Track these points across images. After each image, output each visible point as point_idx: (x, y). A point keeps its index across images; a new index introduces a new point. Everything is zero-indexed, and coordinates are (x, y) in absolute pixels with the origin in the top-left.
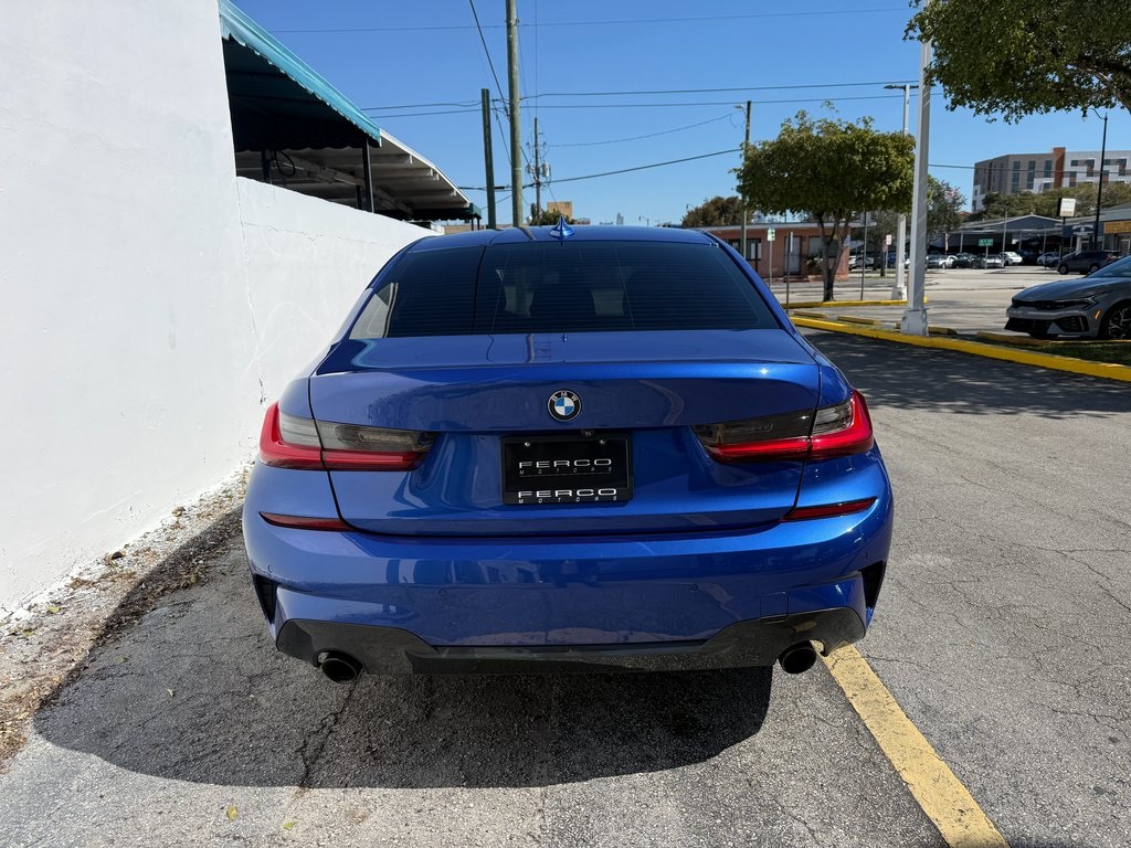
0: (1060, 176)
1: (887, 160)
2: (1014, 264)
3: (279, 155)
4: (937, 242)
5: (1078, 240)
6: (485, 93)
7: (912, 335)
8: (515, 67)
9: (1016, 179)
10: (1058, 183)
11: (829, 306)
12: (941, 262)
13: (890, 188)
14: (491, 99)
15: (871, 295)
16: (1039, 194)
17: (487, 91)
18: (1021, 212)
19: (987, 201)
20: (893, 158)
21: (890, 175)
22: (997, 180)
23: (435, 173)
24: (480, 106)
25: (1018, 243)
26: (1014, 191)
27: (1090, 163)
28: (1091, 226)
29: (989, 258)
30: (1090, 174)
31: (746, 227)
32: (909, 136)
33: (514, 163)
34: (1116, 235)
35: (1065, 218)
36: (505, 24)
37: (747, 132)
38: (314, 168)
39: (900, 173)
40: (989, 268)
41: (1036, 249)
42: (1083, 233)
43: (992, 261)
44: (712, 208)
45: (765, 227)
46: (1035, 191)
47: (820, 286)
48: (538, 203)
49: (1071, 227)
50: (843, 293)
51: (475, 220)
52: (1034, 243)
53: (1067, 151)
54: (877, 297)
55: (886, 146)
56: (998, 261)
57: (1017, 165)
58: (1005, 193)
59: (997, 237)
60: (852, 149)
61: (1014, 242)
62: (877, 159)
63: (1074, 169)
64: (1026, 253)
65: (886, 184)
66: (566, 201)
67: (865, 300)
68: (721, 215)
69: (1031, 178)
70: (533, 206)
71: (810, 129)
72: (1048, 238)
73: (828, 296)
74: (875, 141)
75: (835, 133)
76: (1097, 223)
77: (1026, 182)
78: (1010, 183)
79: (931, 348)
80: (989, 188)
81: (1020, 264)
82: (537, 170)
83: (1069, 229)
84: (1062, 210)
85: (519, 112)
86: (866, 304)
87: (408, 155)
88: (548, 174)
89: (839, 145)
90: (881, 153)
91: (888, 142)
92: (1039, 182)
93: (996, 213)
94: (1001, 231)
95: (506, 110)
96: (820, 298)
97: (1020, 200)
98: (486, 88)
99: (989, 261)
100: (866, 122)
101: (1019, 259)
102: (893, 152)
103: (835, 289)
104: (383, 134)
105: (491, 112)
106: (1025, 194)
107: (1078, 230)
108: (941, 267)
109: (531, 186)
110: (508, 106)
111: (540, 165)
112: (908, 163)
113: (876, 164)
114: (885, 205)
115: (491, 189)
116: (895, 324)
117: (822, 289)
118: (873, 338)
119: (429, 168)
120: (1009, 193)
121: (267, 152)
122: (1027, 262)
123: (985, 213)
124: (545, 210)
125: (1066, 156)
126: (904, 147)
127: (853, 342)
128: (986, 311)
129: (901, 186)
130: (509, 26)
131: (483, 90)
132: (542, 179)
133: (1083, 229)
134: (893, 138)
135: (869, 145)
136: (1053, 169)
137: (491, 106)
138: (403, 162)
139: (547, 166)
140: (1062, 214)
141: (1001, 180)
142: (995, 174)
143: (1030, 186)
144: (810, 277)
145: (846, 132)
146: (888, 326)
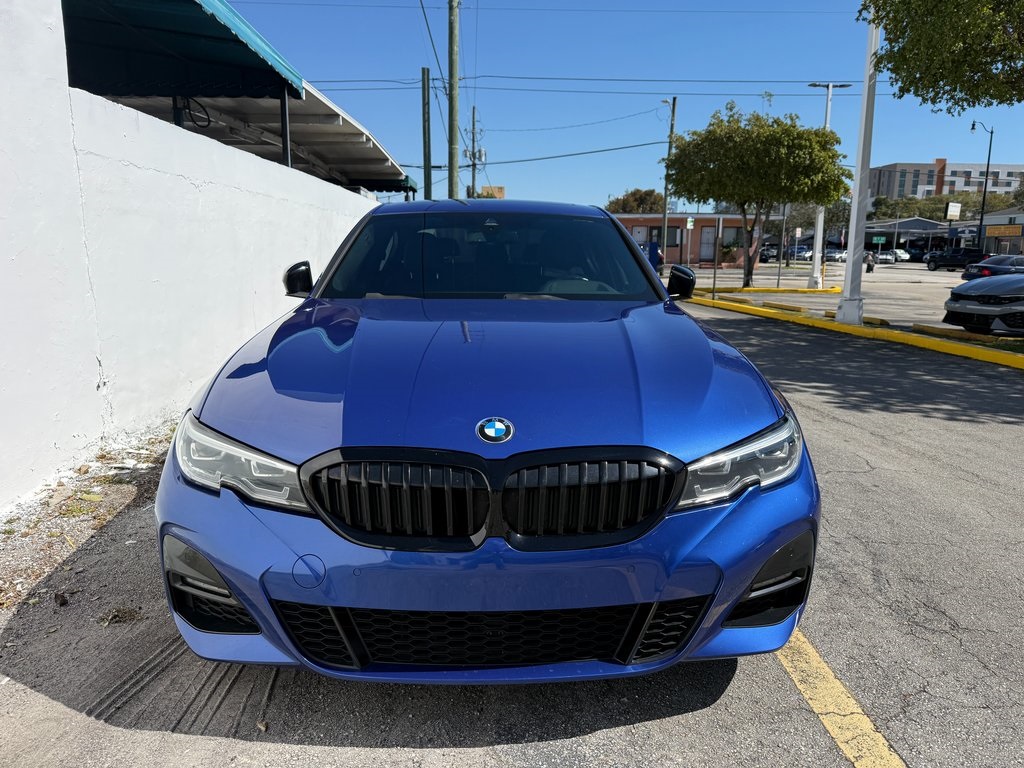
0: (941, 183)
1: (810, 154)
2: (903, 261)
3: (193, 105)
4: (834, 239)
5: (963, 241)
6: (425, 72)
7: (849, 324)
8: (456, 48)
9: (902, 185)
10: (939, 190)
11: (749, 292)
12: (838, 256)
13: (812, 181)
14: (431, 77)
15: (787, 283)
16: (922, 200)
17: (428, 70)
18: (905, 214)
19: (876, 204)
20: (816, 153)
21: (811, 169)
22: (886, 184)
23: (368, 140)
24: (420, 85)
25: (905, 242)
26: (901, 195)
27: (968, 174)
28: (975, 229)
29: (882, 254)
30: (967, 183)
31: (667, 216)
32: (832, 132)
33: (451, 141)
34: (996, 238)
35: (951, 221)
36: (448, 6)
37: (672, 125)
38: (238, 124)
39: (822, 167)
40: (881, 263)
41: (922, 248)
42: (967, 235)
43: (884, 257)
44: (631, 199)
45: (685, 216)
46: (919, 196)
47: (740, 273)
48: (473, 185)
49: (957, 229)
50: (759, 281)
51: (411, 194)
52: (921, 243)
53: (947, 162)
54: (794, 285)
55: (810, 140)
56: (889, 257)
57: (903, 174)
58: (892, 197)
59: (889, 236)
60: (779, 143)
61: (902, 241)
62: (801, 153)
63: (953, 179)
64: (913, 251)
65: (809, 177)
66: (500, 186)
67: (782, 288)
68: (639, 206)
69: (915, 185)
70: (468, 188)
71: (738, 121)
72: (933, 239)
73: (747, 284)
74: (800, 136)
75: (762, 127)
76: (981, 228)
77: (911, 188)
78: (896, 189)
79: (873, 339)
80: (878, 193)
81: (907, 261)
82: (474, 154)
83: (954, 231)
84: (949, 213)
85: (457, 92)
86: (784, 292)
87: (338, 115)
88: (483, 159)
89: (767, 138)
90: (806, 147)
91: (813, 137)
92: (922, 189)
93: (884, 214)
94: (891, 230)
95: (445, 87)
96: (740, 284)
97: (905, 204)
98: (426, 66)
99: (881, 257)
100: (792, 119)
101: (907, 256)
102: (817, 147)
103: (754, 277)
104: (305, 84)
105: (431, 90)
106: (910, 199)
107: (963, 232)
108: (838, 261)
109: (468, 166)
110: (447, 85)
111: (476, 150)
112: (830, 157)
113: (800, 157)
114: (806, 197)
115: (428, 168)
116: (823, 313)
117: (742, 276)
118: (808, 326)
119: (362, 134)
120: (895, 197)
121: (179, 98)
122: (913, 259)
123: (874, 214)
124: (480, 192)
125: (947, 166)
126: (826, 143)
127: (789, 329)
128: (900, 302)
129: (823, 179)
130: (451, 8)
131: (423, 69)
132: (477, 161)
133: (967, 232)
134: (816, 134)
135: (795, 139)
136: (935, 178)
137: (431, 85)
138: (332, 123)
139: (483, 152)
140: (948, 217)
141: (889, 186)
142: (884, 180)
143: (915, 192)
144: (723, 264)
145: (772, 126)
146: (817, 315)
